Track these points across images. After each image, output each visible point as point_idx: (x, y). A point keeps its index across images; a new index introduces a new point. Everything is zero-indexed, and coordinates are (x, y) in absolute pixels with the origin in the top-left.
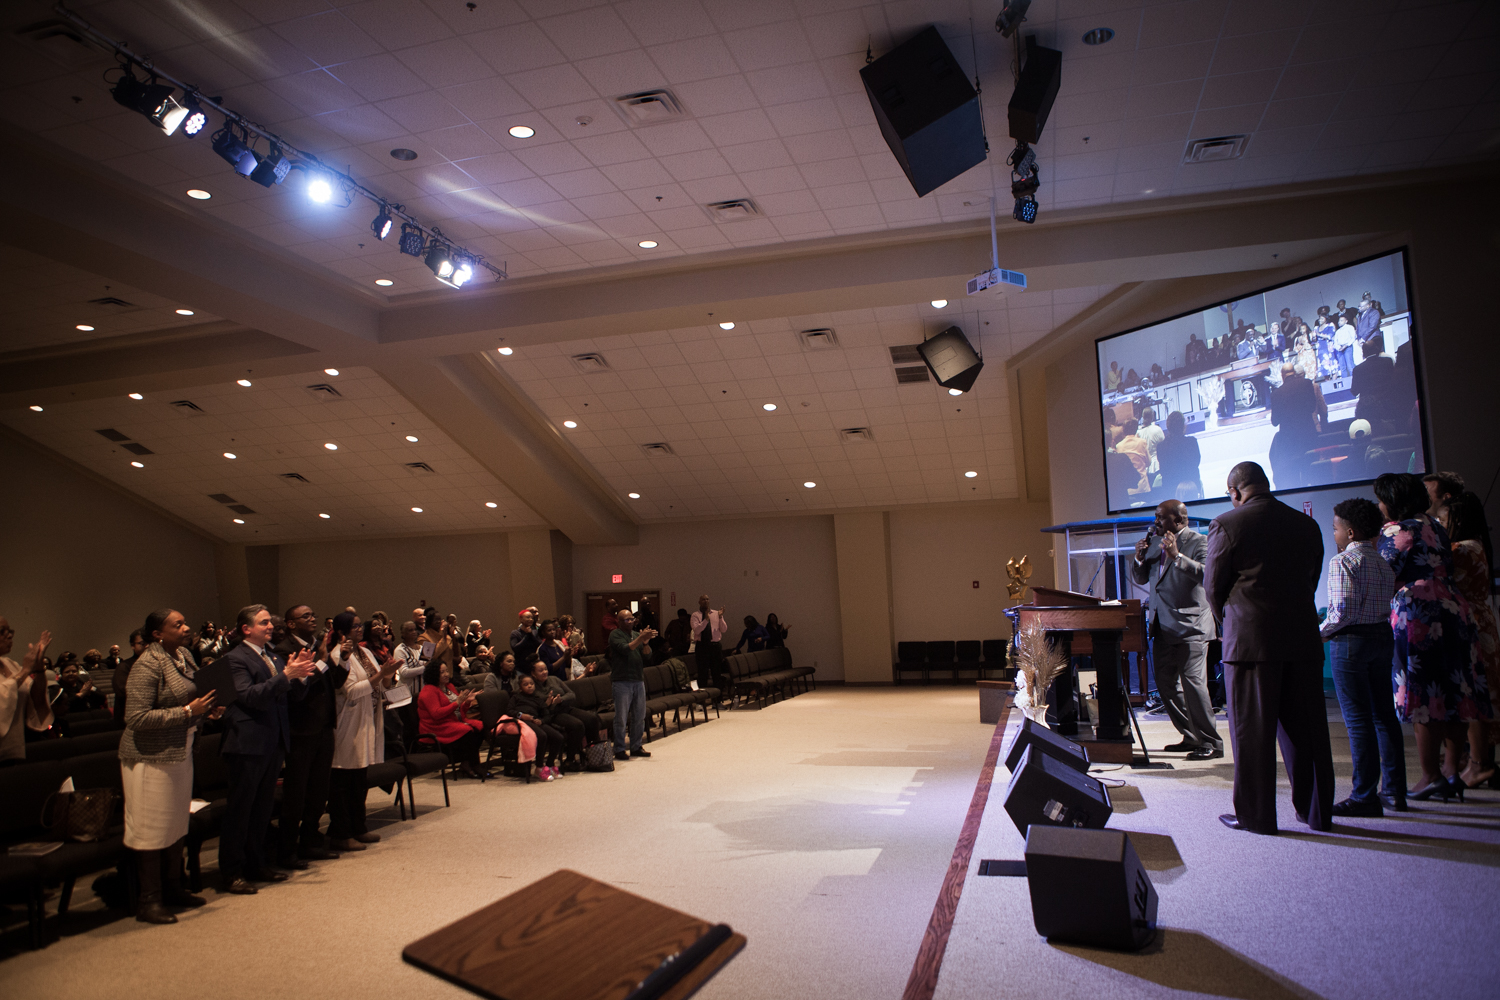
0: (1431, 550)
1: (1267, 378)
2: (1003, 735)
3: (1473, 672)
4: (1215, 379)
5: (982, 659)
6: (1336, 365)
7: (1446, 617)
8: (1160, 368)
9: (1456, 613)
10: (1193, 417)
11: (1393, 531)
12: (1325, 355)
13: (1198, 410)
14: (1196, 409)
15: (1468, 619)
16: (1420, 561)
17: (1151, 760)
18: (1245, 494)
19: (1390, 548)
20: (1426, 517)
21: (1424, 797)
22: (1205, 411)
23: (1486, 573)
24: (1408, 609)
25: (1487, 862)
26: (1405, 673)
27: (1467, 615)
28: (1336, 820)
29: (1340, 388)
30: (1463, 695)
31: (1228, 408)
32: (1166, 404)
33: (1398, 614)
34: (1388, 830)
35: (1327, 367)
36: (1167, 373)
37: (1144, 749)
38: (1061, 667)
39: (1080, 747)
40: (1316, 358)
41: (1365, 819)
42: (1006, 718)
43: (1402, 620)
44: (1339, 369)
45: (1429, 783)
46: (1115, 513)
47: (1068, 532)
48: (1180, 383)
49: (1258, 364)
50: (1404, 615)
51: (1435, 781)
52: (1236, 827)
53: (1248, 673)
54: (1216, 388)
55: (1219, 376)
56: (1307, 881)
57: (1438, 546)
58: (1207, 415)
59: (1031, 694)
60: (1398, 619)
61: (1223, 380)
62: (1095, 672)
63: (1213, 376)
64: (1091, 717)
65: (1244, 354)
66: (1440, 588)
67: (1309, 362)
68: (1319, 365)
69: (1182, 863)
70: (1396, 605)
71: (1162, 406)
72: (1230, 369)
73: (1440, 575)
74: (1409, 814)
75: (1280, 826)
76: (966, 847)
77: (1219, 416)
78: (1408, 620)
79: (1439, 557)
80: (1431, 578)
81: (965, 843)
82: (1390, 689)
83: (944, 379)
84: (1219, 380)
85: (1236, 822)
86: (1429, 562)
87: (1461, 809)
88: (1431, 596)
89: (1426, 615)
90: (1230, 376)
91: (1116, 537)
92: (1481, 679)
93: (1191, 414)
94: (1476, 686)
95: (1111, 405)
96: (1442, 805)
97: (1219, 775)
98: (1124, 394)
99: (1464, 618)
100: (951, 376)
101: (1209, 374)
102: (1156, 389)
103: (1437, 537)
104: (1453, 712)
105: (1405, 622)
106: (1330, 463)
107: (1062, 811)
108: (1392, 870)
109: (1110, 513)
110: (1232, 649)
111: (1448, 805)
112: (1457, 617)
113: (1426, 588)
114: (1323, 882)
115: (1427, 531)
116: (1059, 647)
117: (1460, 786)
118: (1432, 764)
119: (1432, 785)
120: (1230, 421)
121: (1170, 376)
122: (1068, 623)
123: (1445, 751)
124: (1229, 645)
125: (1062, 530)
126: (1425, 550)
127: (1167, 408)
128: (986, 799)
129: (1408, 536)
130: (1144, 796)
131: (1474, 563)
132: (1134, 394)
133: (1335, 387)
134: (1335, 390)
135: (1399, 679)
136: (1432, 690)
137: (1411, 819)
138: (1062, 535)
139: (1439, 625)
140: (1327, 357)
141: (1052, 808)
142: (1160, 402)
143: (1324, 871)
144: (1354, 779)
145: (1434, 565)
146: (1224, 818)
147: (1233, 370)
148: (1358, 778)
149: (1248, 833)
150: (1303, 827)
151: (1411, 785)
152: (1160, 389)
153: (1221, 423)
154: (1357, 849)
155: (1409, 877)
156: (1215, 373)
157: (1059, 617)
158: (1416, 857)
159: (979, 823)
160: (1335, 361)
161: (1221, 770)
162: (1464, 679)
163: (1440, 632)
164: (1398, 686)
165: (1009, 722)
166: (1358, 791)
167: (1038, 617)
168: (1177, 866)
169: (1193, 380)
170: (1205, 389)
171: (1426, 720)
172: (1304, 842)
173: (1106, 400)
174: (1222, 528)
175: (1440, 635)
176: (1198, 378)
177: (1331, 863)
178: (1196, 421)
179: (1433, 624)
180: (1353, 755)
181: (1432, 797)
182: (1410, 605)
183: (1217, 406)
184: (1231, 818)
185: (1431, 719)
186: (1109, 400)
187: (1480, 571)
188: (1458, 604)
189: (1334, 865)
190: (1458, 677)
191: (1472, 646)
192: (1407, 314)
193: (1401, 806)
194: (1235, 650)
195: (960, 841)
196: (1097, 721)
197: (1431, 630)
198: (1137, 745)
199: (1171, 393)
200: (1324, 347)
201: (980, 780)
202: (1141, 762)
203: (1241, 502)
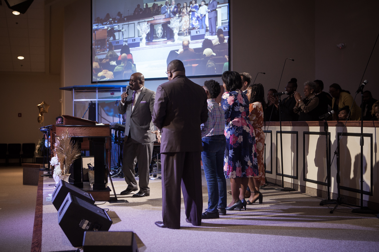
0: (241, 105)
1: (169, 25)
2: (43, 190)
3: (253, 157)
4: (146, 23)
5: (21, 153)
6: (198, 23)
7: (245, 134)
8: (122, 15)
9: (248, 132)
10: (135, 40)
11: (226, 96)
12: (193, 18)
13: (137, 37)
14: (136, 36)
15: (253, 134)
16: (236, 110)
17: (118, 199)
18: (174, 75)
19: (226, 104)
20: (240, 91)
21: (232, 209)
22: (140, 37)
23: (263, 116)
24: (231, 130)
25: (260, 233)
26: (228, 157)
27: (252, 133)
28: (203, 221)
29: (198, 34)
30: (248, 166)
31: (151, 37)
32: (123, 32)
33: (227, 132)
34: (222, 223)
35: (194, 24)
36: (125, 17)
37: (115, 194)
38: (78, 155)
39: (88, 194)
40: (190, 19)
41: (213, 219)
42: (42, 181)
43: (228, 135)
44: (199, 25)
45: (235, 203)
46: (95, 82)
47: (73, 90)
48: (130, 23)
49: (165, 18)
50: (229, 132)
51: (237, 202)
52: (163, 227)
53: (171, 158)
54: (146, 27)
55: (148, 22)
56: (197, 247)
57: (244, 103)
58: (141, 40)
59: (62, 168)
60: (227, 134)
61: (149, 24)
62: (94, 158)
63: (145, 21)
64: (90, 179)
65: (163, 12)
66: (243, 121)
67: (186, 21)
68: (191, 22)
69: (144, 245)
70: (226, 128)
71: (121, 33)
72: (153, 19)
73: (244, 116)
74: (228, 216)
75: (181, 225)
76: (37, 246)
77: (147, 40)
78: (230, 135)
79: (244, 108)
80: (240, 117)
81: (36, 244)
82: (222, 164)
83: (12, 5)
84: (148, 23)
85: (162, 225)
86: (240, 110)
87: (246, 213)
88: (239, 125)
89: (237, 133)
90: (153, 22)
91: (97, 94)
92: (255, 160)
93: (133, 38)
94: (254, 163)
95: (97, 30)
96: (239, 212)
97: (149, 204)
98: (103, 25)
99: (251, 134)
100: (16, 4)
101: (143, 20)
102: (118, 24)
103: (243, 99)
104: (244, 173)
105: (229, 136)
106: (192, 67)
107: (88, 225)
108: (228, 240)
109: (92, 82)
110: (165, 147)
111: (241, 212)
112: (248, 133)
113: (238, 122)
114: (204, 247)
115: (240, 96)
116: (76, 145)
117: (245, 204)
118: (236, 195)
119: (236, 204)
120: (151, 43)
121: (125, 19)
122: (81, 134)
123: (241, 190)
124: (164, 145)
125: (70, 89)
126: (238, 104)
127: (123, 34)
128: (42, 222)
129: (232, 98)
130: (119, 215)
131: (258, 112)
132: (108, 26)
133: (197, 33)
134: (196, 34)
135: (226, 160)
136: (238, 164)
137: (229, 218)
138: (70, 92)
139: (242, 136)
140: (194, 19)
141: (83, 223)
142: (120, 31)
143: (203, 243)
144: (209, 203)
145: (241, 111)
146: (157, 223)
147: (154, 20)
148: (210, 202)
149: (168, 229)
150: (190, 225)
151: (228, 205)
152: (120, 24)
153: (147, 44)
154: (213, 232)
155: (235, 242)
156: (146, 20)
157: (77, 130)
158: (235, 233)
159: (41, 234)
160: (197, 21)
161: (150, 202)
162: (249, 159)
163: (242, 140)
164: (225, 163)
165: (44, 183)
166: (211, 208)
167: (67, 130)
168: (142, 246)
169: (136, 22)
170: (141, 27)
171: (235, 177)
172: (192, 231)
173: (95, 27)
174: (163, 90)
175: (242, 141)
176: (138, 21)
177: (205, 239)
178: (136, 42)
179: (240, 136)
180: (209, 193)
181: (235, 209)
182: (231, 128)
183: (146, 36)
184: (160, 223)
185: (236, 176)
186: (96, 27)
187: (260, 115)
188: (249, 128)
189: (206, 240)
190: (247, 159)
191: (253, 146)
192: (227, 4)
193: (225, 214)
194: (167, 147)
195: (33, 244)
196: (93, 181)
197: (239, 139)
198: (112, 193)
199: (126, 27)
200: (193, 15)
201: (36, 212)
202: (114, 200)
203: (172, 78)
